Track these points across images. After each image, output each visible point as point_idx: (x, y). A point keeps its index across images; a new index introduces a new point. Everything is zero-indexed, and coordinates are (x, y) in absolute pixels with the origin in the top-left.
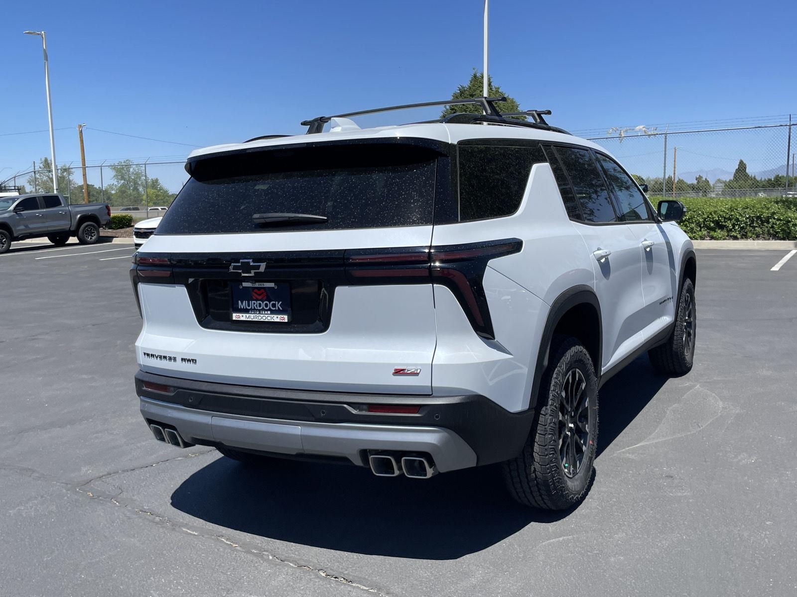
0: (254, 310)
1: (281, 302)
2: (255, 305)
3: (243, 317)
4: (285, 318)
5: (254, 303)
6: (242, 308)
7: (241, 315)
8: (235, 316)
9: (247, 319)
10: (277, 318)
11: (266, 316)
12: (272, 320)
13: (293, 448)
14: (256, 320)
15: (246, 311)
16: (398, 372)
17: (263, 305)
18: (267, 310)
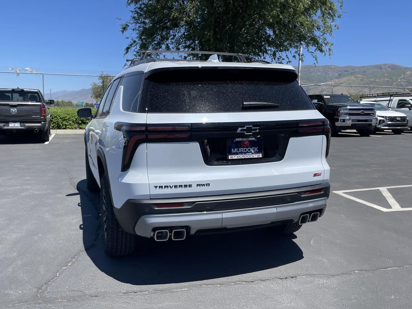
0: (242, 153)
1: (257, 148)
2: (242, 150)
3: (235, 157)
4: (261, 156)
5: (242, 149)
6: (234, 152)
7: (234, 156)
8: (230, 157)
9: (238, 158)
10: (256, 156)
11: (250, 155)
12: (253, 157)
13: (268, 221)
14: (243, 158)
15: (236, 154)
16: (315, 175)
17: (247, 150)
18: (250, 152)
